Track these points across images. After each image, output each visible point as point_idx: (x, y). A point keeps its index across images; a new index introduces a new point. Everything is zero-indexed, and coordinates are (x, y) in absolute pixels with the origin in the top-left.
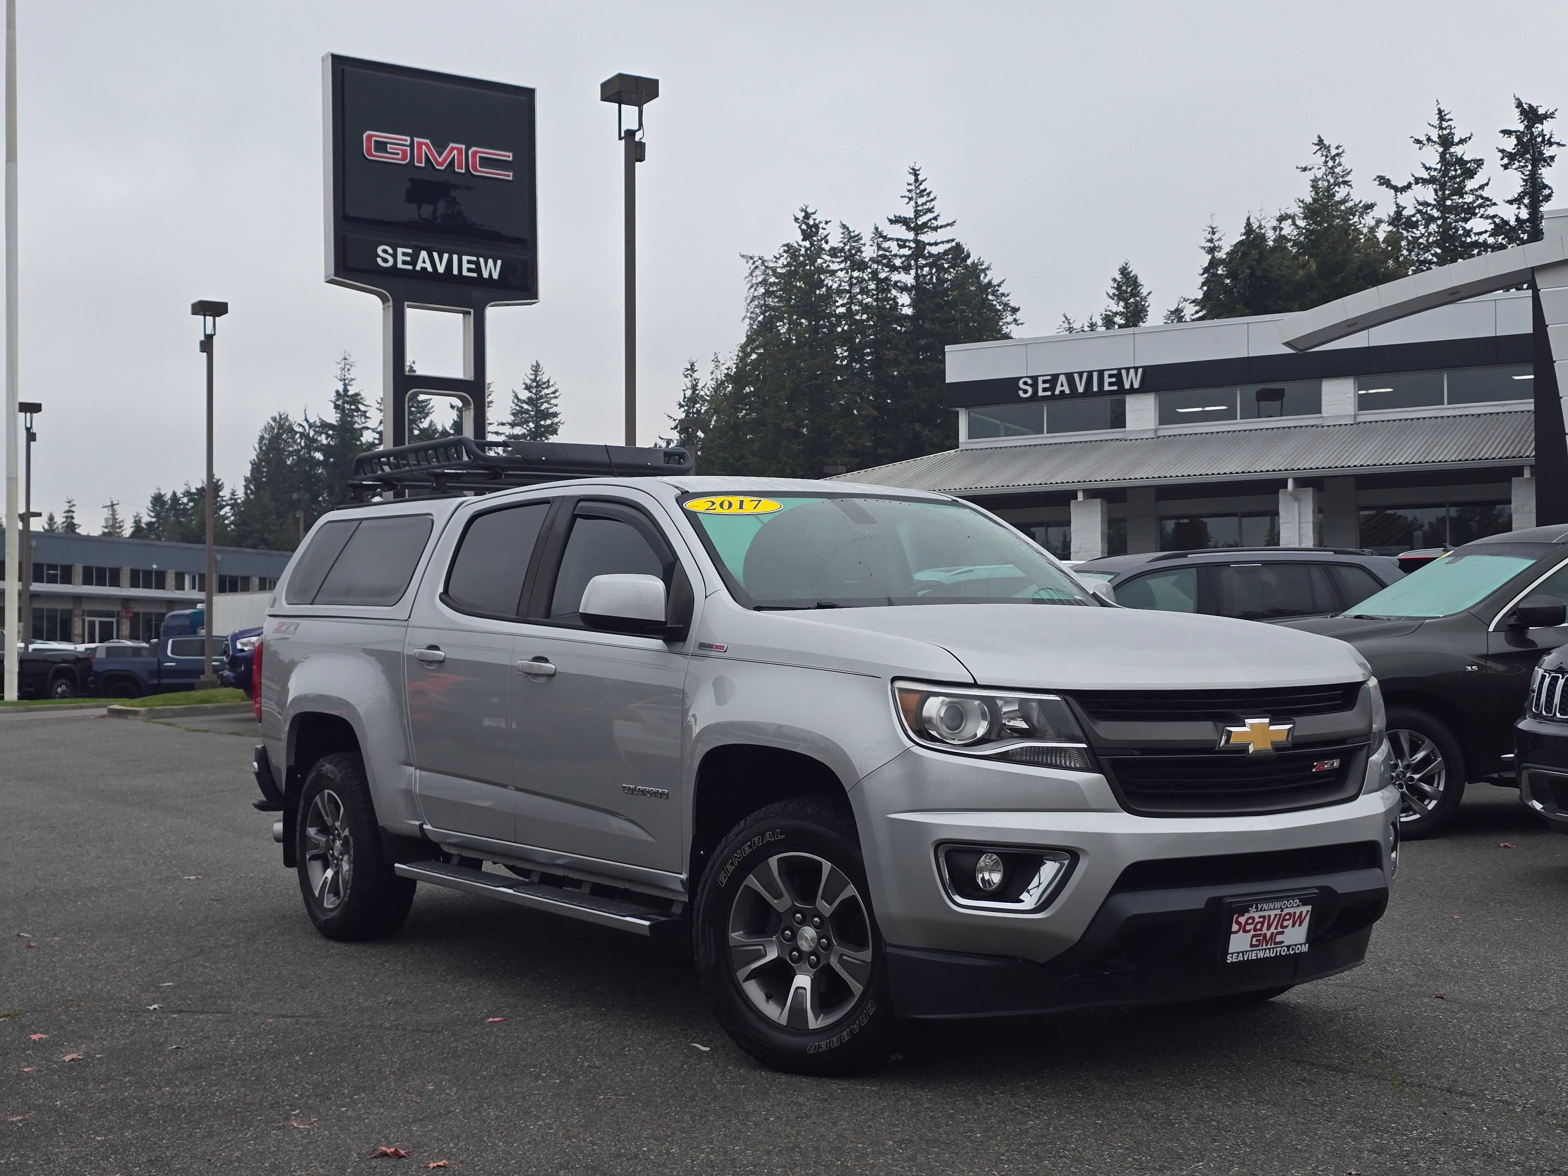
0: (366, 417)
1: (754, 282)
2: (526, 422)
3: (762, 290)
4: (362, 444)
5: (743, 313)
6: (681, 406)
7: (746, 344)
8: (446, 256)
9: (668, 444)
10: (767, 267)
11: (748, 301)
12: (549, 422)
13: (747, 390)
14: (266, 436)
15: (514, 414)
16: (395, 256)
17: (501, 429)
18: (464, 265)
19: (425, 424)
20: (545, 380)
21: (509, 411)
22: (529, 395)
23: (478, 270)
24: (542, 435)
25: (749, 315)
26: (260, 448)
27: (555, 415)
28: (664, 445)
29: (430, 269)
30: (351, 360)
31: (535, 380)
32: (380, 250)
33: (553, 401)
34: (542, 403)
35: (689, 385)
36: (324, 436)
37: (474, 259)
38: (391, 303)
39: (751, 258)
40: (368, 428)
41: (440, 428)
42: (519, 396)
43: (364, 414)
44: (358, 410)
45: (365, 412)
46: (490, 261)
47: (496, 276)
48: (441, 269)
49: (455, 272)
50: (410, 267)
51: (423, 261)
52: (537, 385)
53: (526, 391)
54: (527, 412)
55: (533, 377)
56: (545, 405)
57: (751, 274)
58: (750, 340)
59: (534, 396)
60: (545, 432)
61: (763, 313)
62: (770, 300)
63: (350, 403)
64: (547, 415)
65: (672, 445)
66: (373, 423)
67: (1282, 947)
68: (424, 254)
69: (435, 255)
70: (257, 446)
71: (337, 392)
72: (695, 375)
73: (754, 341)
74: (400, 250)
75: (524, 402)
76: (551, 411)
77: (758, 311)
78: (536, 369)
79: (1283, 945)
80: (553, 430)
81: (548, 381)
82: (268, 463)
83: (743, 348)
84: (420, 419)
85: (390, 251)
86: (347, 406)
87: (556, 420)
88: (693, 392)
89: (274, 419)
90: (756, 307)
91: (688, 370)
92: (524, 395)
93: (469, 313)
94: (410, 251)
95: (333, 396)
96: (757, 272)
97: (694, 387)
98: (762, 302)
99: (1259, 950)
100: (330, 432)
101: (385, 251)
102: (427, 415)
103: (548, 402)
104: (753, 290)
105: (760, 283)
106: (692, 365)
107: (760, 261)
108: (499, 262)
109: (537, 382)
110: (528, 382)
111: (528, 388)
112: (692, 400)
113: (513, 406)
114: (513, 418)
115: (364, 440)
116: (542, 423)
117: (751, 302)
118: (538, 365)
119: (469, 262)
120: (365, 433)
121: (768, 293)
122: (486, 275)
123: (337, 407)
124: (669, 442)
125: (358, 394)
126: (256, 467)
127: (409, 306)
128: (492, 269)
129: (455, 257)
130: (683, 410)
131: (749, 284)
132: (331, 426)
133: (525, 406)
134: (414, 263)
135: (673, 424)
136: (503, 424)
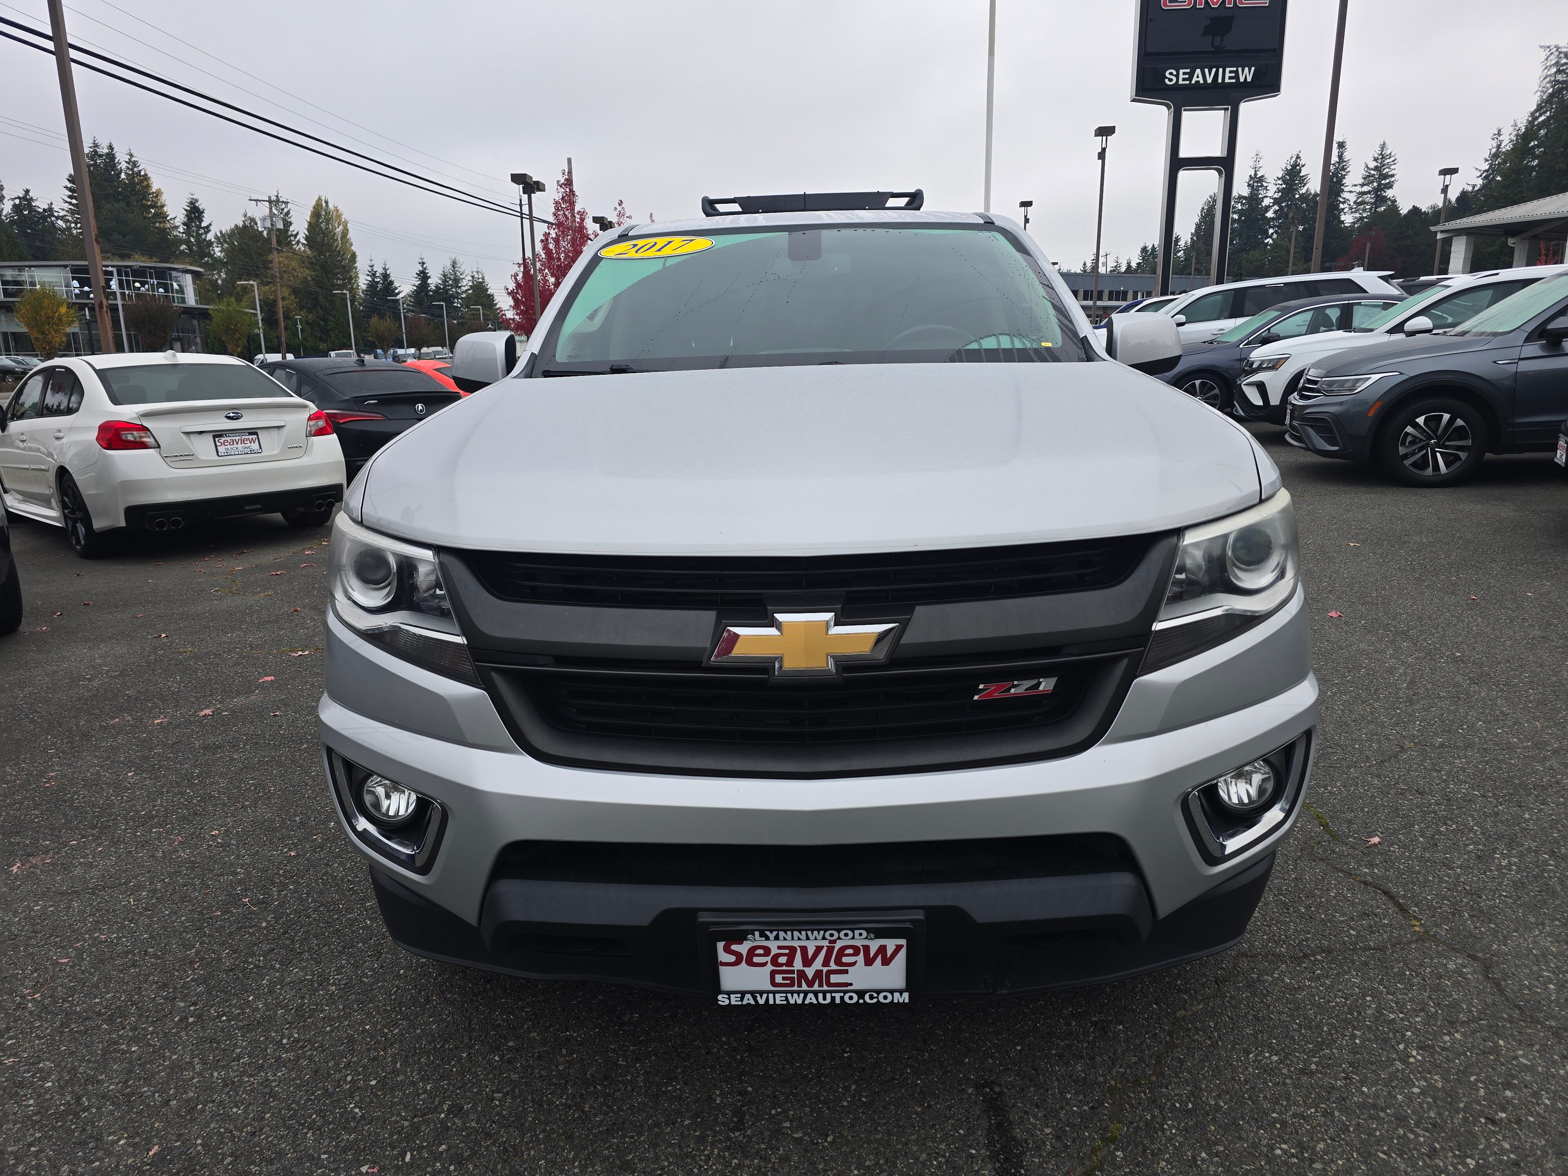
0: (1267, 190)
1: (1548, 64)
2: (1372, 182)
3: (1554, 70)
4: (1262, 207)
5: (1537, 88)
6: (1486, 160)
7: (1536, 111)
8: (1214, 70)
9: (1474, 188)
10: (1560, 53)
11: (1542, 79)
12: (1388, 181)
13: (1532, 144)
14: (1205, 207)
15: (1364, 178)
16: (1177, 76)
17: (1353, 189)
18: (1227, 75)
19: (1304, 191)
20: (1388, 153)
21: (1360, 176)
22: (1376, 164)
23: (1237, 77)
24: (1382, 190)
25: (1541, 89)
26: (1202, 215)
27: (1393, 176)
28: (1470, 189)
29: (1202, 82)
30: (1261, 155)
31: (1381, 154)
32: (1167, 74)
33: (1392, 167)
34: (1384, 169)
35: (1495, 145)
36: (1240, 204)
37: (1235, 69)
38: (1172, 109)
39: (1548, 47)
40: (1267, 197)
41: (1313, 192)
42: (1369, 166)
43: (1266, 188)
44: (1262, 186)
45: (1267, 187)
46: (1246, 69)
47: (1249, 79)
48: (1209, 80)
49: (1220, 81)
50: (1188, 82)
51: (1198, 77)
52: (1382, 158)
53: (1374, 162)
54: (1373, 175)
55: (1380, 152)
56: (1387, 170)
57: (1547, 59)
58: (1540, 108)
59: (1379, 165)
60: (1384, 188)
61: (1553, 87)
62: (1560, 76)
63: (1257, 182)
64: (1386, 176)
65: (1476, 189)
66: (1270, 193)
67: (845, 992)
68: (1198, 71)
69: (1206, 70)
70: (1200, 214)
71: (1250, 176)
72: (1501, 138)
73: (1542, 108)
74: (1181, 71)
75: (1372, 169)
76: (1390, 173)
77: (1548, 85)
78: (1383, 147)
79: (850, 988)
80: (1390, 186)
81: (1390, 154)
82: (1205, 223)
83: (1532, 114)
84: (1300, 187)
85: (1175, 73)
86: (1256, 184)
87: (1393, 179)
88: (1498, 150)
89: (1211, 197)
90: (1549, 82)
91: (1495, 134)
92: (1373, 164)
93: (1227, 109)
94: (1188, 71)
95: (1247, 179)
96: (1552, 57)
97: (1499, 147)
98: (1553, 79)
99: (792, 993)
100: (1244, 201)
101: (1171, 74)
102: (1305, 184)
103: (1389, 168)
104: (1547, 70)
105: (1554, 65)
106: (1500, 131)
107: (1555, 49)
108: (1253, 69)
109: (1383, 155)
110: (1376, 156)
111: (1376, 160)
112: (1495, 156)
113: (1364, 173)
114: (1363, 181)
115: (1264, 204)
116: (1383, 182)
117: (1544, 79)
118: (1384, 144)
119: (1231, 72)
120: (1265, 200)
121: (1559, 71)
122: (1242, 80)
123: (1249, 185)
124: (1474, 186)
125: (1263, 176)
126: (1198, 226)
127: (1185, 110)
128: (1247, 74)
129: (1221, 70)
130: (1487, 163)
131: (1544, 67)
132: (1245, 198)
133: (1372, 172)
134: (1190, 79)
135: (1479, 174)
136: (1355, 185)
